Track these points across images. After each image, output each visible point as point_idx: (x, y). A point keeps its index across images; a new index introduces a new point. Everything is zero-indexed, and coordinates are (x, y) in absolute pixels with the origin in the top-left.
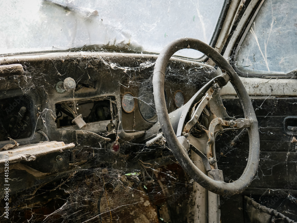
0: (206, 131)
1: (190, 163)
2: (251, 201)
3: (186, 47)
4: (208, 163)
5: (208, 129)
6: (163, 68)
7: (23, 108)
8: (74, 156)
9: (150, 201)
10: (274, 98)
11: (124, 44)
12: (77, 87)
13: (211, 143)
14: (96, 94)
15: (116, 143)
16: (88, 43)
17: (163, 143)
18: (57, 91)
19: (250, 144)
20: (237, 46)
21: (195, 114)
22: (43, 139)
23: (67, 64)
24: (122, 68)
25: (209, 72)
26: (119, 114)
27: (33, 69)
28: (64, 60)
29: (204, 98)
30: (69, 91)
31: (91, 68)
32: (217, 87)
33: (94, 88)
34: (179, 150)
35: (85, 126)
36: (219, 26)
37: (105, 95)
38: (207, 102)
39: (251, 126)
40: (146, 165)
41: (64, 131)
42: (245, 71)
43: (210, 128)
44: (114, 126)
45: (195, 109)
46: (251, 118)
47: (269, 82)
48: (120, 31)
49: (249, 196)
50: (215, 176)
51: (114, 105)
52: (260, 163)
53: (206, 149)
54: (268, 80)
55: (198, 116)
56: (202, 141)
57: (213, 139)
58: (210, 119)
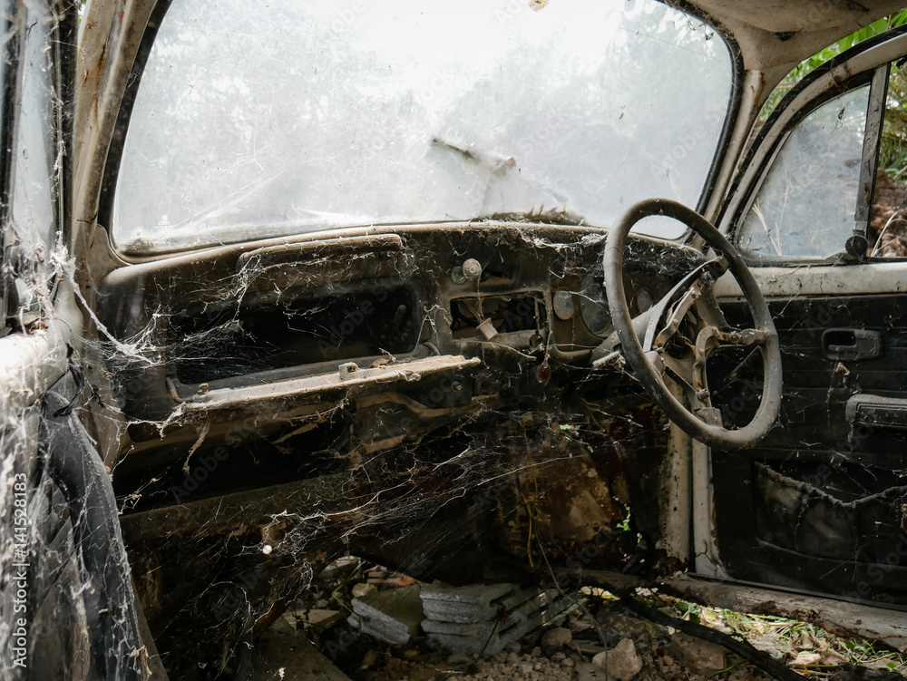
0: (692, 346)
1: (666, 394)
2: (765, 469)
3: (656, 212)
4: (696, 398)
5: (694, 344)
6: (619, 242)
7: (402, 307)
8: (479, 385)
9: (597, 470)
10: (804, 298)
11: (556, 214)
12: (483, 274)
13: (700, 366)
14: (513, 287)
15: (545, 365)
16: (500, 211)
17: (620, 366)
18: (452, 280)
19: (766, 371)
20: (739, 216)
21: (673, 319)
22: (431, 353)
23: (468, 238)
24: (552, 245)
25: (694, 259)
26: (549, 320)
27: (417, 244)
28: (463, 232)
29: (687, 294)
30: (471, 278)
31: (504, 245)
32: (709, 279)
33: (510, 278)
34: (649, 373)
35: (495, 337)
36: (709, 185)
37: (527, 289)
38: (692, 301)
39: (766, 342)
40: (592, 406)
41: (463, 343)
42: (753, 257)
43: (697, 342)
44: (542, 338)
45: (673, 311)
46: (767, 329)
47: (796, 273)
48: (551, 191)
49: (762, 461)
50: (708, 418)
51: (542, 307)
52: (783, 401)
53: (692, 377)
54: (794, 269)
55: (678, 321)
56: (685, 363)
57: (704, 359)
58: (697, 329)
